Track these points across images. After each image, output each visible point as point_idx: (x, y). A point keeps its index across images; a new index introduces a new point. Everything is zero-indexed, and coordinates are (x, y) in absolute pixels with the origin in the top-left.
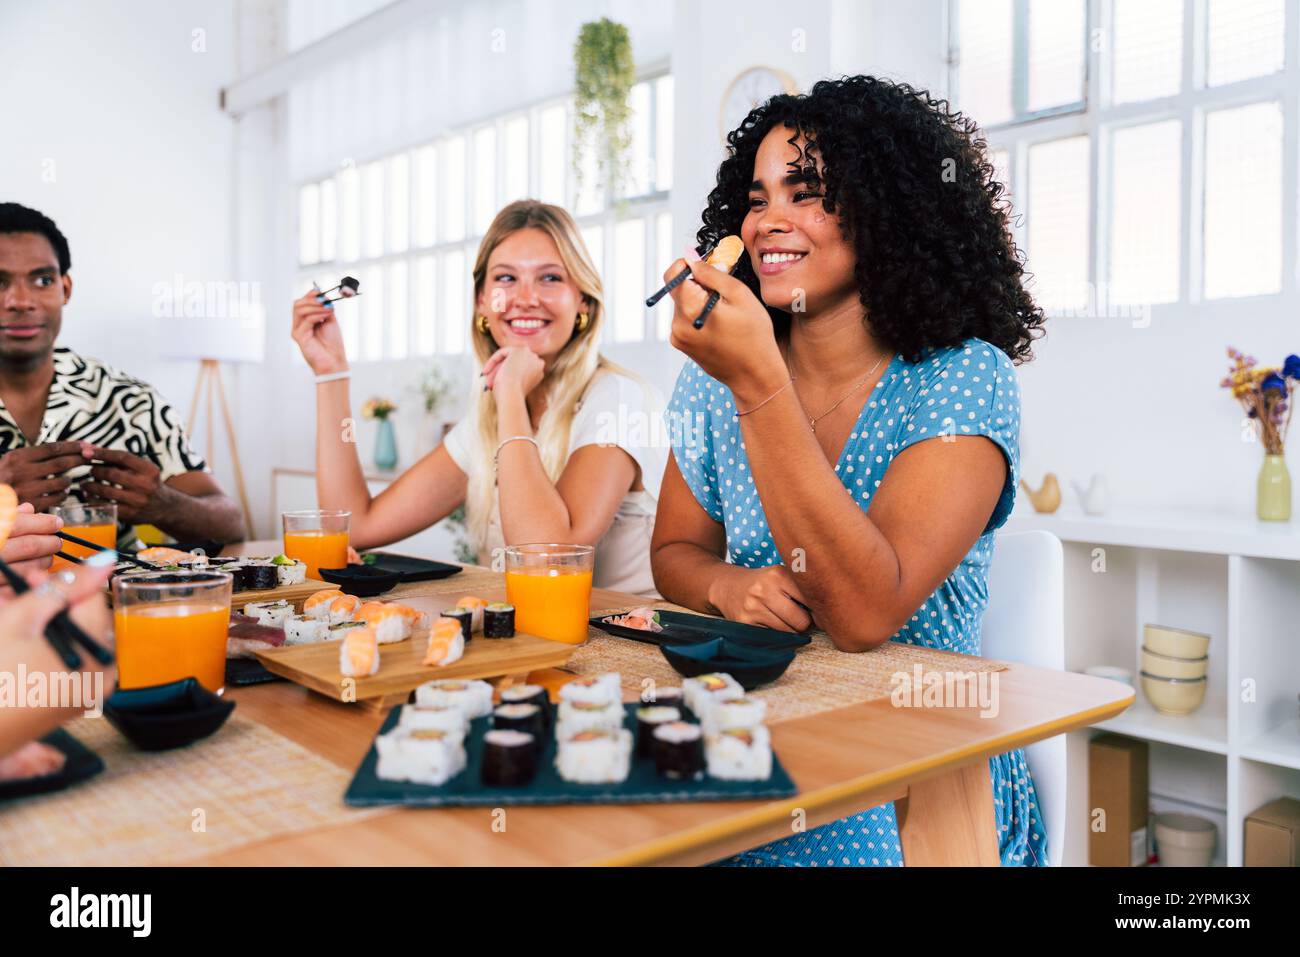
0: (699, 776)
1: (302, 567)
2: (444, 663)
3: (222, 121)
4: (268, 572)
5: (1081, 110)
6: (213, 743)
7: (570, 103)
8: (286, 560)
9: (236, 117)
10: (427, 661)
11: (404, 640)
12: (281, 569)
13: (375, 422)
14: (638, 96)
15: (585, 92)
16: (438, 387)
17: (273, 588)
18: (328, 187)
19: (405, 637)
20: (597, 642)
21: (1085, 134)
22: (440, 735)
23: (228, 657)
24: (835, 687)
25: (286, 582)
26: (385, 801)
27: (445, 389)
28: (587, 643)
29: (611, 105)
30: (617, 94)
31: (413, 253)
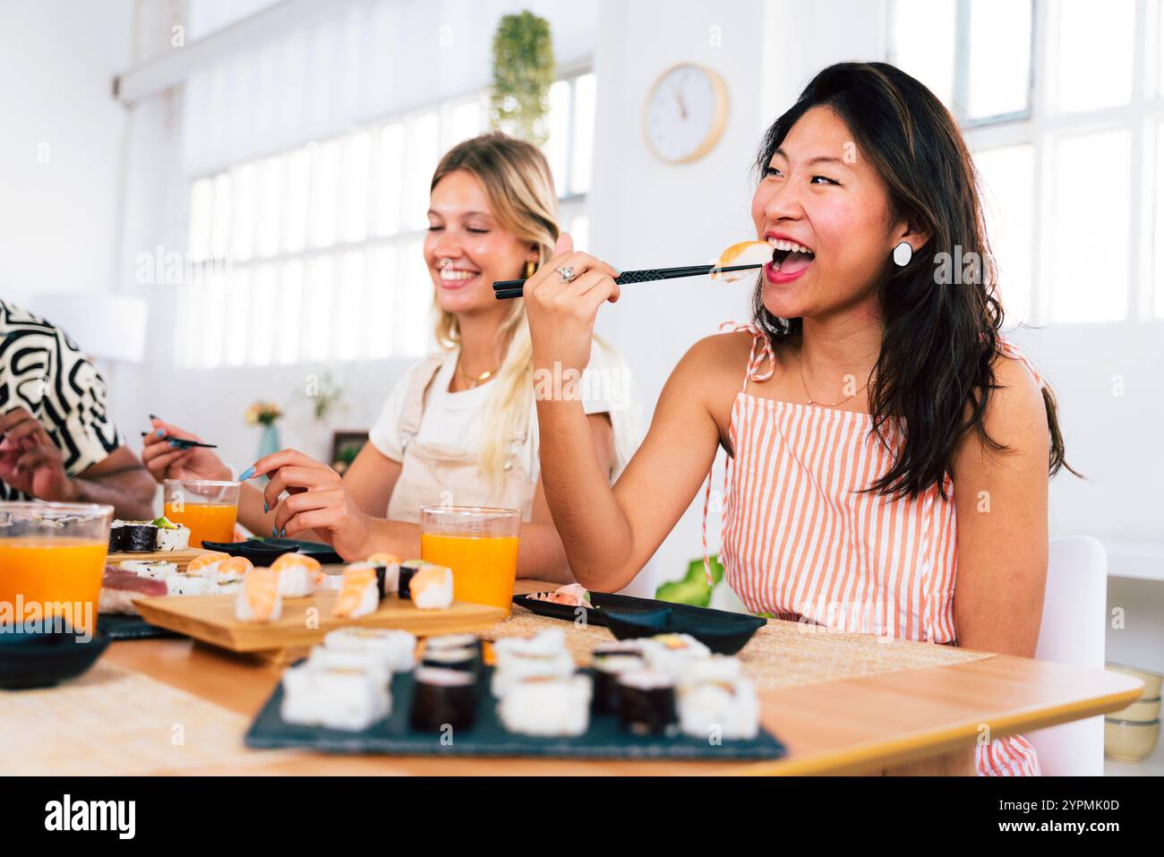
0: (670, 731)
1: (185, 533)
2: (355, 614)
3: (114, 110)
4: (148, 534)
5: (1024, 117)
6: (82, 685)
7: (485, 99)
8: (167, 522)
9: (129, 106)
10: (336, 611)
11: (307, 596)
12: (161, 532)
13: (259, 430)
14: (557, 94)
15: (503, 87)
16: (330, 393)
17: (152, 552)
18: (223, 180)
19: (307, 592)
20: (521, 620)
21: (1027, 143)
22: (361, 672)
23: (100, 610)
24: (801, 666)
25: (166, 548)
26: (294, 742)
27: (337, 395)
28: (511, 619)
29: (529, 101)
30: (535, 89)
31: (309, 253)
